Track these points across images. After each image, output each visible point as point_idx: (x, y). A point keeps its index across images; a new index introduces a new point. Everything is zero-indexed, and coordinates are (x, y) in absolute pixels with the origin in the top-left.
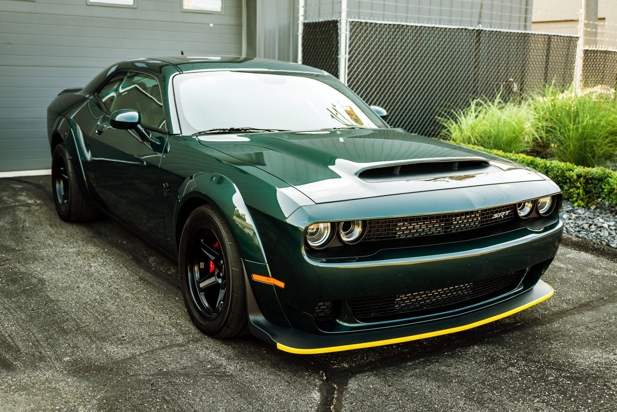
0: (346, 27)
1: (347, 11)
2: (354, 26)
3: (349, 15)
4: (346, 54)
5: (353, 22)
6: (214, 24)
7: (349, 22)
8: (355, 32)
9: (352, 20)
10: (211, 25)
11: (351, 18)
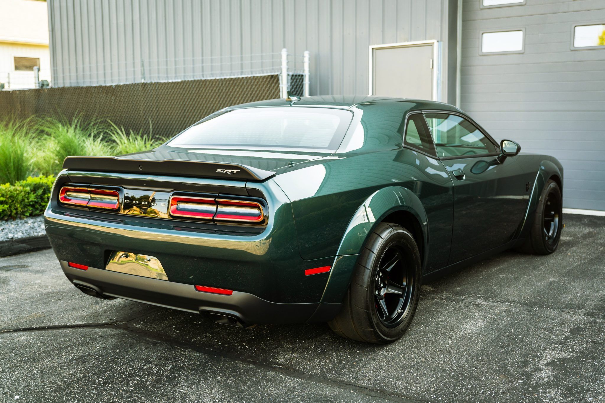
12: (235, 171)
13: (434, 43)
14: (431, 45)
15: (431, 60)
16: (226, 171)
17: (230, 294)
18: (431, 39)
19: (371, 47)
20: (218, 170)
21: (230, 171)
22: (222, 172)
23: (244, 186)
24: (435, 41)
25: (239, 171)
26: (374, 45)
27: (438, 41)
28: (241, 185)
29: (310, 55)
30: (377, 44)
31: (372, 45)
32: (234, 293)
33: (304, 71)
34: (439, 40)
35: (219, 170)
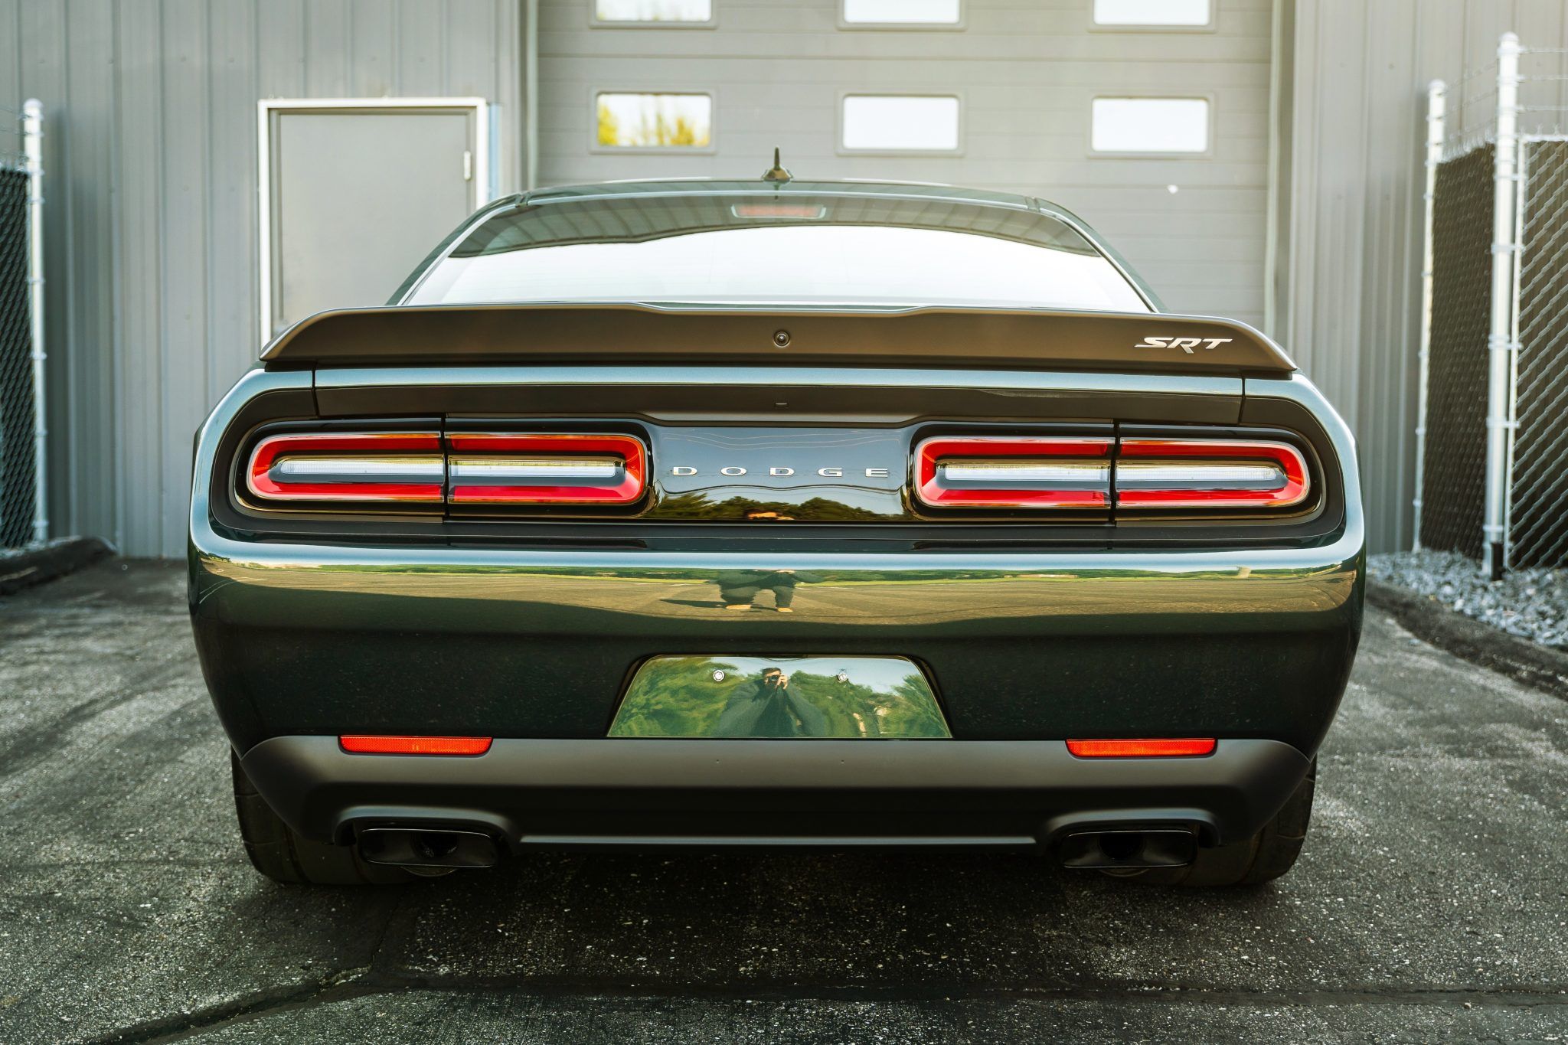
0: (1513, 160)
1: (1519, 113)
2: (1547, 154)
3: (1523, 123)
4: (1513, 241)
5: (1540, 144)
6: (1180, 187)
7: (1526, 145)
8: (1548, 174)
9: (1537, 139)
10: (1173, 189)
11: (1533, 132)
12: (1215, 342)
13: (475, 107)
14: (467, 111)
15: (467, 156)
16: (1178, 341)
17: (1213, 751)
18: (467, 94)
19: (263, 105)
20: (1147, 340)
21: (1196, 341)
22: (1164, 345)
23: (1240, 393)
24: (480, 102)
25: (1229, 340)
26: (276, 97)
27: (489, 104)
28: (1228, 387)
29: (43, 111)
30: (286, 96)
31: (266, 98)
32: (1224, 745)
33: (23, 158)
34: (493, 99)
35: (1154, 341)
